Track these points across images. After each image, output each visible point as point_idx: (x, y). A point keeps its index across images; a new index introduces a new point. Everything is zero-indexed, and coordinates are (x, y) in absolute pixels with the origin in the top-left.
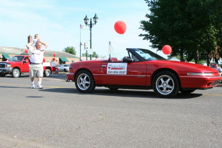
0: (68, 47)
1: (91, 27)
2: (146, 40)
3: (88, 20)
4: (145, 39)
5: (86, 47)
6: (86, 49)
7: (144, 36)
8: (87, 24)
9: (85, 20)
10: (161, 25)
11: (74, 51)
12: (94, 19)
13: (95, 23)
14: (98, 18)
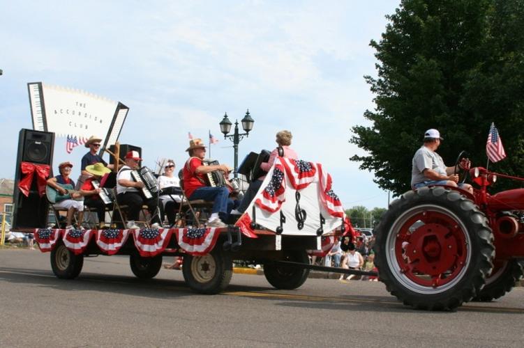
1: (236, 141)
2: (367, 169)
3: (229, 126)
4: (365, 168)
7: (362, 162)
8: (228, 134)
9: (222, 126)
10: (401, 138)
12: (244, 123)
13: (246, 132)
14: (253, 121)
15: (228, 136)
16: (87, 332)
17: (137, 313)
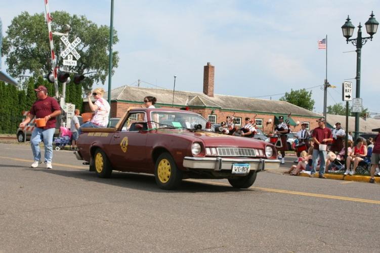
0: (292, 92)
1: (359, 45)
3: (351, 30)
5: (346, 94)
6: (346, 99)
8: (350, 39)
9: (344, 30)
11: (309, 100)
12: (368, 26)
13: (369, 36)
14: (378, 24)
15: (350, 40)
16: (221, 234)
17: (267, 217)
